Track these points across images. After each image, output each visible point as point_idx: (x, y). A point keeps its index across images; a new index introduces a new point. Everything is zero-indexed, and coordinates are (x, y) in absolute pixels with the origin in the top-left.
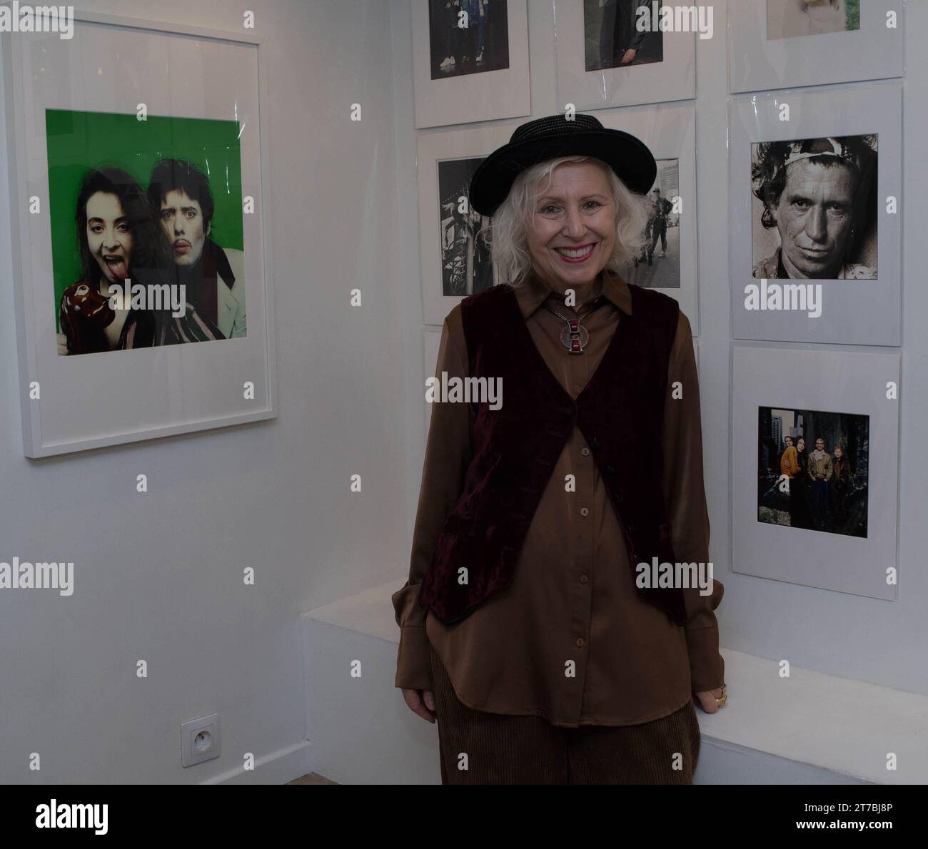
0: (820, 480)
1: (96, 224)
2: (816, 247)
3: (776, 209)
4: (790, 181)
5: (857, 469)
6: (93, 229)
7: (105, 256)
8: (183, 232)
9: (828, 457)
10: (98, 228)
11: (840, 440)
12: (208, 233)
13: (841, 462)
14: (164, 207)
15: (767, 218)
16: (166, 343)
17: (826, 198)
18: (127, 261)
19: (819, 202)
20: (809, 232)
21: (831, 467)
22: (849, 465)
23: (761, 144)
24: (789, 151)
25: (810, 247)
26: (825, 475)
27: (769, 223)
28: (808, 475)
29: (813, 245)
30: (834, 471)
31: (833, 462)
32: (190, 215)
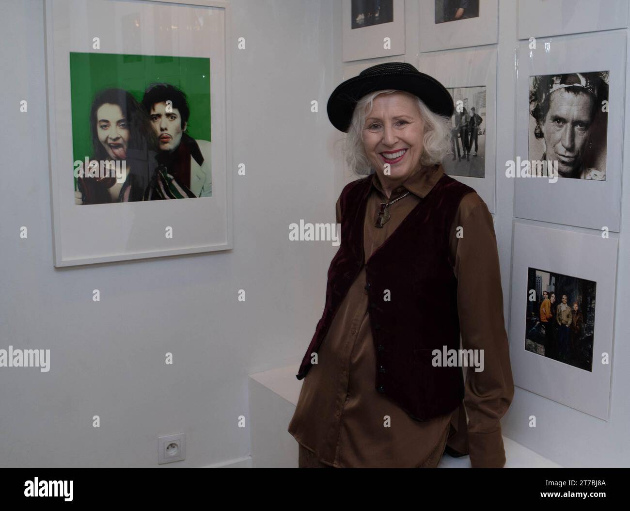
0: (563, 325)
1: (104, 124)
2: (568, 154)
3: (544, 125)
4: (552, 105)
5: (587, 320)
6: (102, 127)
7: (110, 144)
8: (166, 129)
9: (569, 310)
10: (105, 126)
11: (578, 298)
12: (185, 130)
13: (577, 314)
14: (153, 113)
15: (538, 131)
16: (152, 199)
17: (575, 118)
18: (125, 147)
19: (571, 121)
20: (564, 143)
21: (571, 317)
22: (582, 316)
23: (536, 77)
24: (552, 82)
25: (564, 154)
26: (567, 322)
27: (539, 135)
28: (556, 320)
29: (565, 152)
30: (572, 319)
31: (572, 313)
32: (172, 118)
